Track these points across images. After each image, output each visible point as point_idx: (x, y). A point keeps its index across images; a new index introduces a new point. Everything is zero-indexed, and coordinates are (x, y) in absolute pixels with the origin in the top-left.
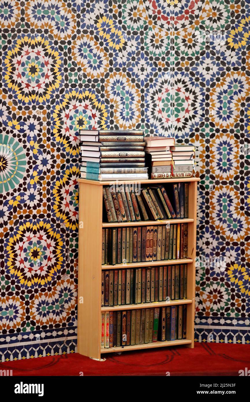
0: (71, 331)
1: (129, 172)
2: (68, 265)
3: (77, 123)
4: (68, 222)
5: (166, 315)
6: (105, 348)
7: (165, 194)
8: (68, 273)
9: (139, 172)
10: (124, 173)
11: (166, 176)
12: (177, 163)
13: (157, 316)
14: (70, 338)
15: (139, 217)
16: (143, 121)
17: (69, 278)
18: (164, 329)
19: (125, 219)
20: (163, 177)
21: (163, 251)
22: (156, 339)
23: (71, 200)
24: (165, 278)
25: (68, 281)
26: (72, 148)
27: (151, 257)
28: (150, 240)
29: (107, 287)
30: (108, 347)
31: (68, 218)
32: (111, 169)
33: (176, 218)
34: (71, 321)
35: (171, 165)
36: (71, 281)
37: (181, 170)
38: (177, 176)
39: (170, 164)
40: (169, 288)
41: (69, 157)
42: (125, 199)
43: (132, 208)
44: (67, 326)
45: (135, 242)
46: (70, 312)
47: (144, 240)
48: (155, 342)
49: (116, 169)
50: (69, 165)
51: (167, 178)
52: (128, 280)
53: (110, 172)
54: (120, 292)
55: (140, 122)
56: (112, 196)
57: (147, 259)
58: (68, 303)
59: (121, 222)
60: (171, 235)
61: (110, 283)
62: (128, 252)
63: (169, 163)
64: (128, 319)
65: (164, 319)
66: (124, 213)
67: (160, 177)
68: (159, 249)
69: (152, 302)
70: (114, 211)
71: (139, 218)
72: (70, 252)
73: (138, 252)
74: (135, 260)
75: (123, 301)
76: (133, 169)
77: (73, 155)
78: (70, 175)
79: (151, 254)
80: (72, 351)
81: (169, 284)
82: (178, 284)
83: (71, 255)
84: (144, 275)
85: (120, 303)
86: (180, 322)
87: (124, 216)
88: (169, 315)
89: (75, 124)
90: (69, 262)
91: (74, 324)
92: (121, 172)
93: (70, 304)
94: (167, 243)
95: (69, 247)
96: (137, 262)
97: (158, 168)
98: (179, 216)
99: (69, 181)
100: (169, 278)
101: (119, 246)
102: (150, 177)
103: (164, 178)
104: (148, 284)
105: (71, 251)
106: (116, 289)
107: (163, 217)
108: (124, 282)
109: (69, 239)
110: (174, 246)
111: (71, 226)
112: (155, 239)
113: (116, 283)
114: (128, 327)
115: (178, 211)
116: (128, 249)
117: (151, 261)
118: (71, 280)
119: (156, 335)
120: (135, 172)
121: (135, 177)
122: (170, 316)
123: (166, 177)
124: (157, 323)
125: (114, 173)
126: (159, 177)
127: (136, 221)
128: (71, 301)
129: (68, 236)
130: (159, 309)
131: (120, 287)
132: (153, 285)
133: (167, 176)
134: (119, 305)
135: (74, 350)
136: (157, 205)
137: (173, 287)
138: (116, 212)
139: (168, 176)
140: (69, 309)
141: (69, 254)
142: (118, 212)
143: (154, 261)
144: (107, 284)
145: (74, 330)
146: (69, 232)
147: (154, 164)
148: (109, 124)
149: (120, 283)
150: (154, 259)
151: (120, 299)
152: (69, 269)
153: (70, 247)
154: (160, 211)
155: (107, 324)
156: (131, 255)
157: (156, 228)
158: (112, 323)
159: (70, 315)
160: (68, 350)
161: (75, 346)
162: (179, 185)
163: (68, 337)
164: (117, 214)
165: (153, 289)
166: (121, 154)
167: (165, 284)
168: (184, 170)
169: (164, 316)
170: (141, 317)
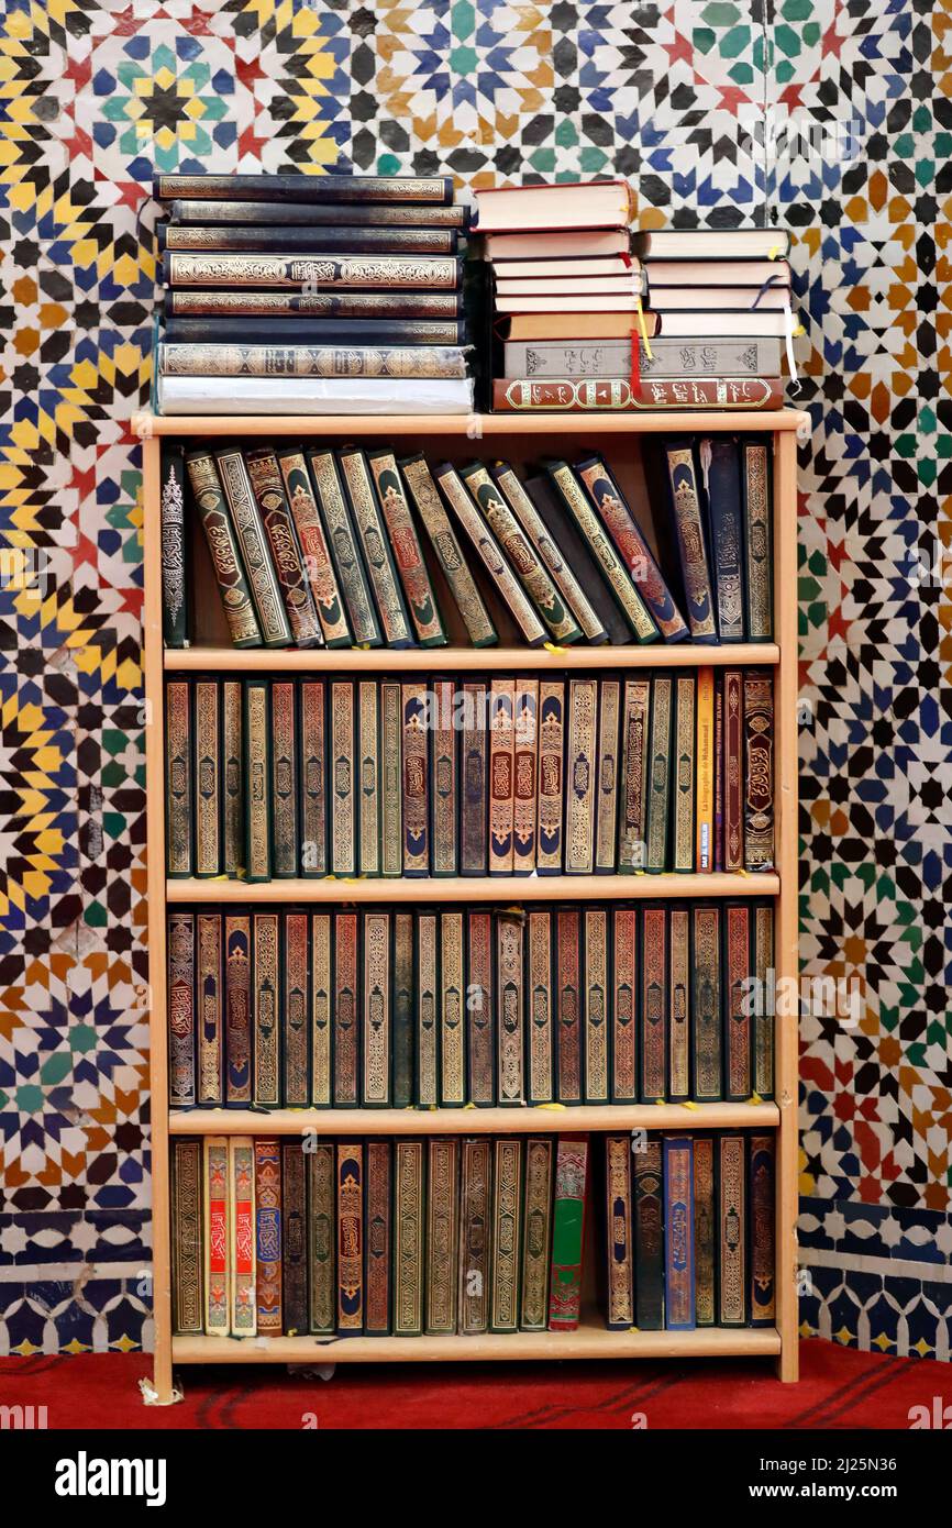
0: (118, 1235)
1: (343, 372)
2: (93, 879)
3: (143, 109)
4: (91, 642)
5: (634, 1182)
6: (230, 1335)
7: (612, 501)
8: (96, 917)
9: (415, 373)
10: (315, 372)
11: (591, 393)
12: (671, 325)
13: (572, 1180)
14: (106, 1270)
15: (435, 620)
16: (567, 99)
17: (102, 947)
18: (620, 1259)
19: (340, 630)
20: (576, 400)
21: (610, 821)
22: (569, 1313)
23: (107, 526)
24: (625, 975)
25: (95, 964)
26: (111, 247)
27: (524, 850)
28: (514, 759)
29: (239, 1007)
30: (253, 1331)
31: (94, 622)
32: (231, 353)
33: (685, 640)
34: (115, 1180)
35: (634, 338)
36: (111, 963)
37: (699, 367)
38: (672, 399)
39: (625, 332)
40: (649, 1030)
41: (93, 295)
42: (338, 519)
43: (385, 574)
44: (92, 1205)
45: (415, 764)
46: (111, 1129)
47: (474, 754)
48: (562, 1327)
49: (259, 354)
50: (94, 335)
51: (604, 406)
52: (377, 974)
53: (222, 366)
54: (322, 1037)
55: (548, 108)
56: (259, 501)
57: (498, 863)
58: (95, 1082)
59: (315, 646)
60: (661, 734)
61: (258, 981)
62: (369, 819)
63: (622, 327)
64: (372, 1188)
65: (619, 1204)
66: (331, 597)
67: (549, 402)
68: (581, 810)
69: (531, 1104)
70: (273, 585)
71: (433, 629)
72: (108, 807)
73: (438, 820)
74: (418, 862)
75: (348, 1090)
76: (371, 354)
77: (117, 281)
78: (102, 393)
79: (524, 834)
80: (124, 1343)
81: (653, 1008)
82: (716, 1015)
83: (113, 824)
84: (480, 950)
85: (322, 1094)
86: (732, 1231)
87: (330, 617)
88: (650, 1187)
89: (125, 118)
90: (102, 861)
91: (132, 1196)
92: (291, 368)
93: (106, 1087)
94: (634, 782)
95: (96, 779)
96: (431, 873)
97: (542, 351)
98: (706, 627)
99: (97, 424)
100: (652, 975)
101: (314, 782)
102: (484, 401)
103: (576, 410)
104: (512, 1002)
105: (113, 801)
106: (295, 1013)
107: (597, 628)
108: (347, 980)
109: (97, 735)
110: (683, 800)
111: (108, 667)
112: (550, 753)
113: (294, 982)
114: (378, 1233)
115: (701, 596)
116: (369, 804)
117: (527, 874)
118: (113, 957)
119: (570, 1293)
120: (385, 373)
121: (388, 397)
122: (662, 1192)
123: (591, 405)
124: (573, 1225)
125: (245, 371)
126: (545, 401)
127: (417, 643)
128: (117, 1070)
129: (90, 718)
130: (584, 1147)
131: (322, 1009)
132: (541, 1007)
133: (599, 400)
134: (320, 1107)
135: (136, 1336)
136: (557, 557)
137: (679, 1031)
138: (283, 591)
139: (608, 400)
140: (105, 1111)
141: (98, 818)
142: (294, 589)
143: (543, 873)
144: (239, 983)
145: (136, 1228)
146: (97, 699)
147: (518, 328)
148: (344, 116)
149: (322, 982)
150: (551, 861)
151: (322, 1073)
152: (102, 897)
153: (106, 782)
154: (577, 592)
155: (243, 1208)
156: (393, 829)
157: (554, 689)
158: (270, 1201)
159: (111, 1148)
160: (100, 1333)
161: (140, 1318)
162: (707, 455)
163: (97, 1266)
164: (286, 604)
165: (541, 1036)
166: (296, 269)
167: (625, 1006)
168: (718, 369)
169: (618, 1188)
170: (460, 1183)
